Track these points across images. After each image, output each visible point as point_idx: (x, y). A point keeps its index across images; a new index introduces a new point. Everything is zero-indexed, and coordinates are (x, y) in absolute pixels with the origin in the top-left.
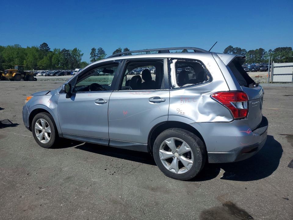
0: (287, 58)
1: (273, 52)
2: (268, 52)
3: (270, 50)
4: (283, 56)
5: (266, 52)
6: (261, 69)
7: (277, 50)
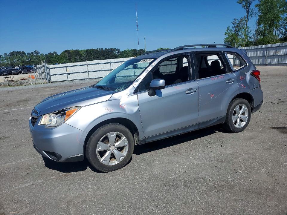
0: (23, 61)
1: (8, 55)
2: (3, 56)
3: (5, 54)
4: (19, 60)
5: (2, 56)
6: (13, 72)
7: (12, 54)
